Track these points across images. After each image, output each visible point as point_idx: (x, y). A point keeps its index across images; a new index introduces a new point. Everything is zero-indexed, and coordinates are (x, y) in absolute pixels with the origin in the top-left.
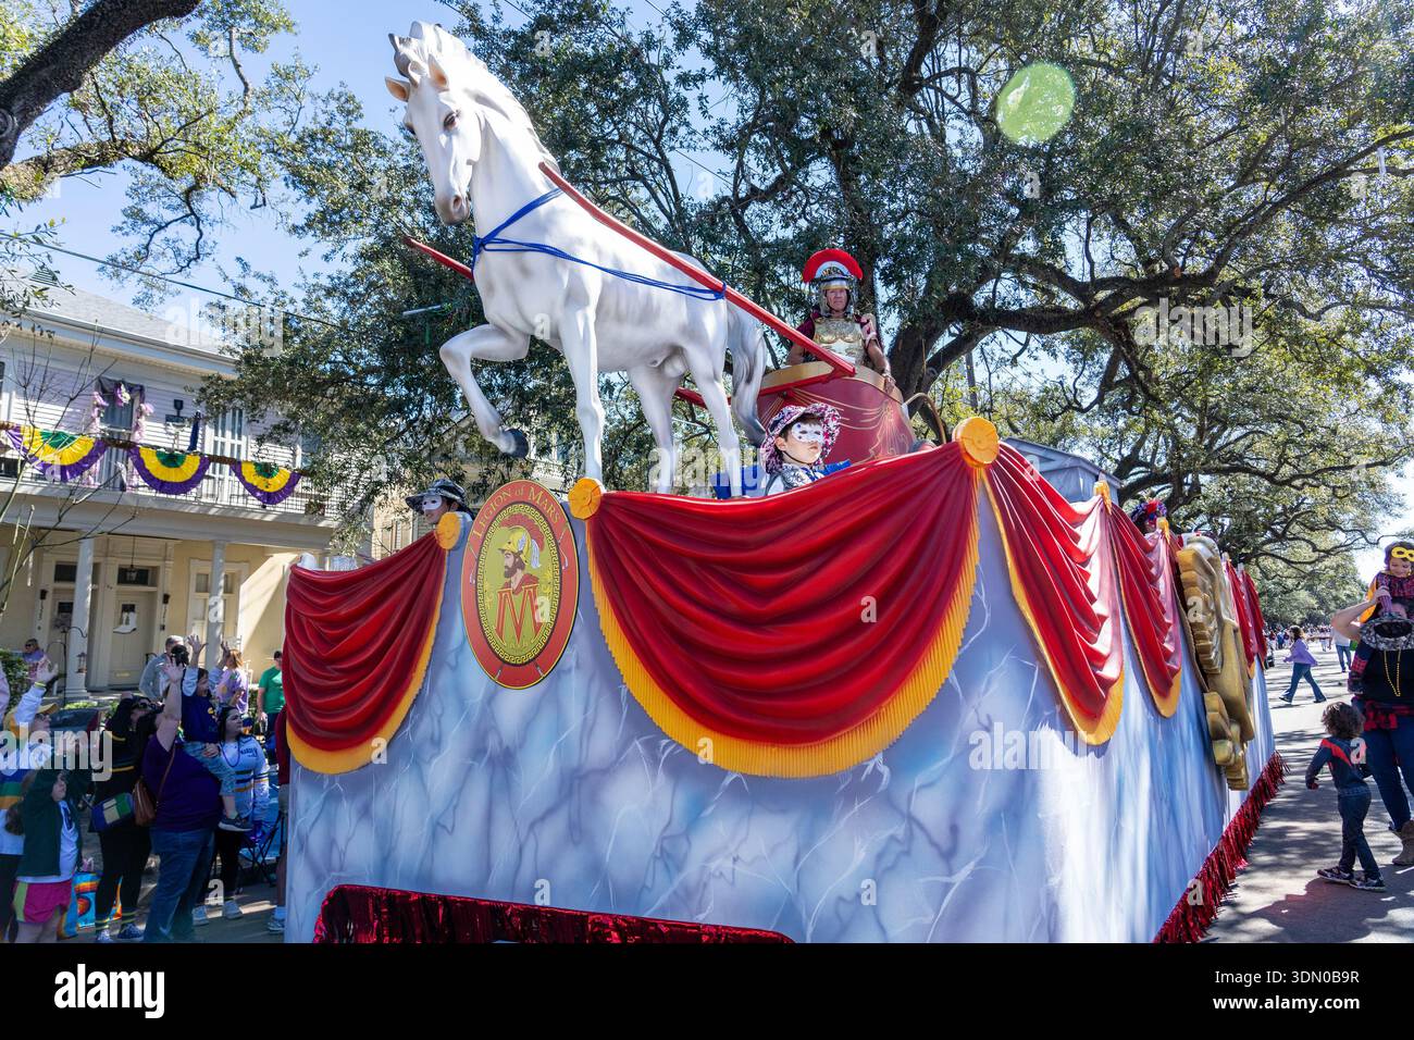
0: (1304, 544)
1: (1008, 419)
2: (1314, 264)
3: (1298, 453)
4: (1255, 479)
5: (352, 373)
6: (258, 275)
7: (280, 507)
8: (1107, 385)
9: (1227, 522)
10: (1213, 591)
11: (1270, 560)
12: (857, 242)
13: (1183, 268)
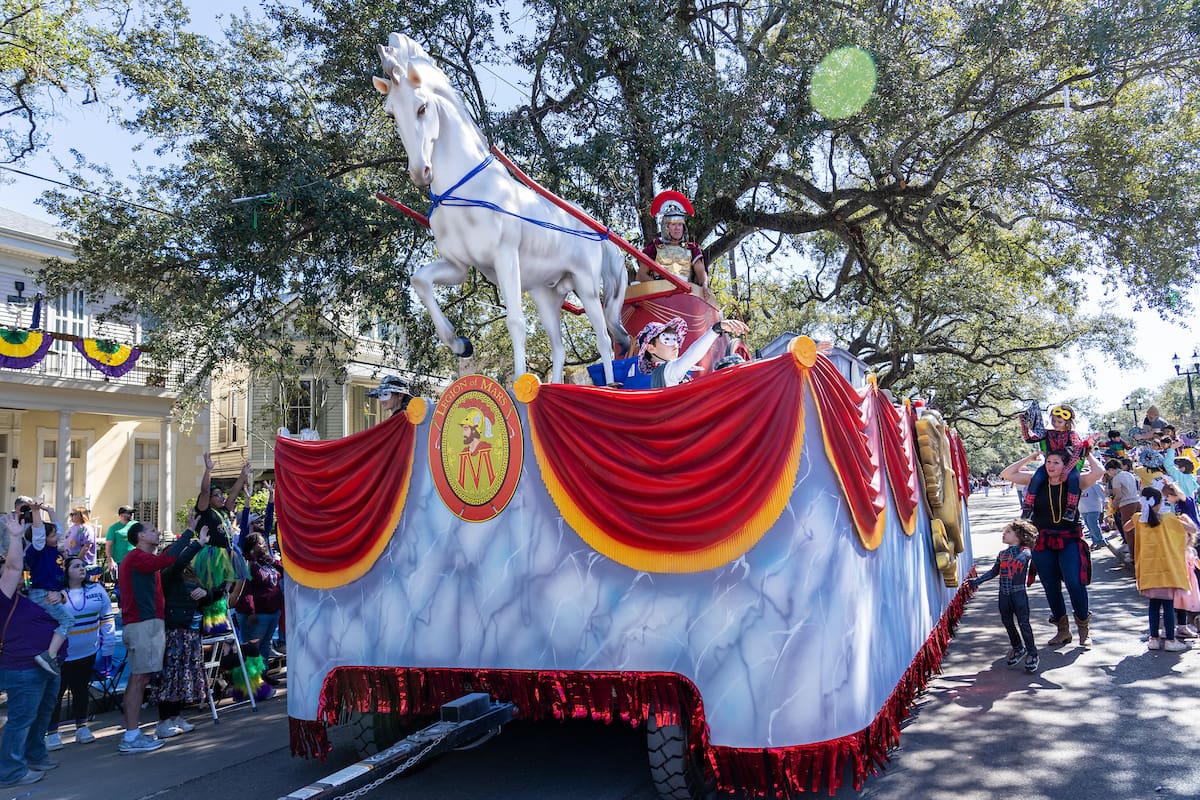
0: (991, 410)
1: (762, 306)
2: (1009, 181)
3: (990, 337)
4: (957, 358)
5: (186, 258)
6: (93, 167)
7: (123, 380)
8: (843, 279)
9: (933, 393)
10: (938, 448)
11: (966, 423)
12: (639, 149)
13: (908, 181)
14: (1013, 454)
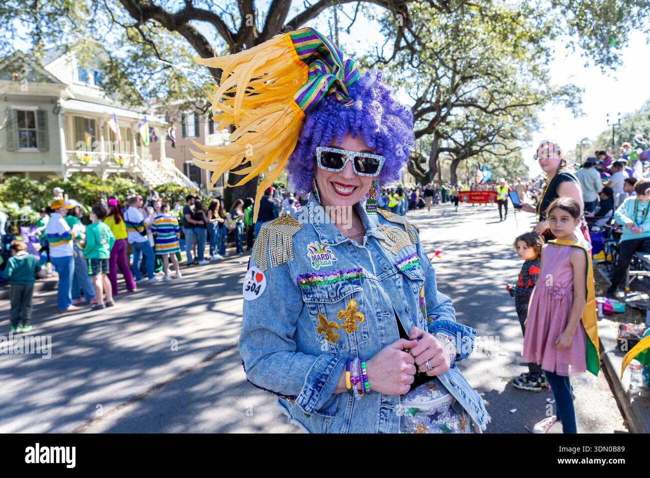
14: (515, 172)
